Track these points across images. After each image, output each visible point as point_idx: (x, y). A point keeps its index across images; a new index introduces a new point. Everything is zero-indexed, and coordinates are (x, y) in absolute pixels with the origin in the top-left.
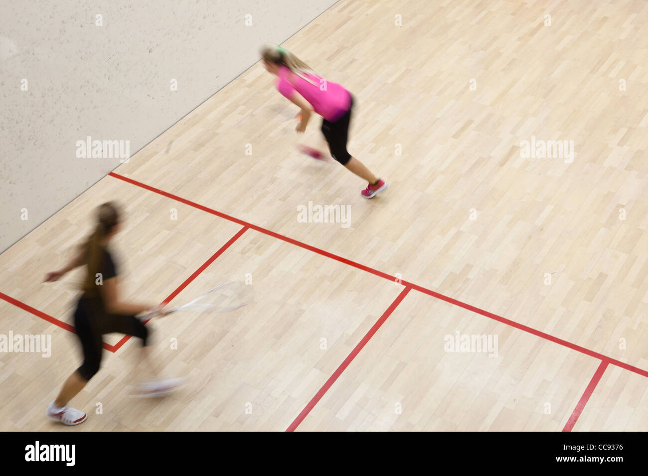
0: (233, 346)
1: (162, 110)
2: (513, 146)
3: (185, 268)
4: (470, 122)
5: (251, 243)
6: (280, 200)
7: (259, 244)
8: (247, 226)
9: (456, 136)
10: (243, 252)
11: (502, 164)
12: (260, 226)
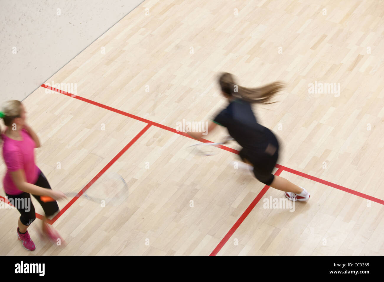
0: (143, 218)
1: (80, 34)
2: (359, 55)
3: (103, 158)
4: (325, 36)
5: (154, 137)
6: (175, 102)
7: (160, 137)
8: (150, 123)
9: (313, 48)
10: (148, 145)
11: (351, 69)
12: (160, 123)
